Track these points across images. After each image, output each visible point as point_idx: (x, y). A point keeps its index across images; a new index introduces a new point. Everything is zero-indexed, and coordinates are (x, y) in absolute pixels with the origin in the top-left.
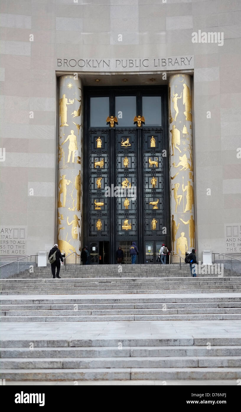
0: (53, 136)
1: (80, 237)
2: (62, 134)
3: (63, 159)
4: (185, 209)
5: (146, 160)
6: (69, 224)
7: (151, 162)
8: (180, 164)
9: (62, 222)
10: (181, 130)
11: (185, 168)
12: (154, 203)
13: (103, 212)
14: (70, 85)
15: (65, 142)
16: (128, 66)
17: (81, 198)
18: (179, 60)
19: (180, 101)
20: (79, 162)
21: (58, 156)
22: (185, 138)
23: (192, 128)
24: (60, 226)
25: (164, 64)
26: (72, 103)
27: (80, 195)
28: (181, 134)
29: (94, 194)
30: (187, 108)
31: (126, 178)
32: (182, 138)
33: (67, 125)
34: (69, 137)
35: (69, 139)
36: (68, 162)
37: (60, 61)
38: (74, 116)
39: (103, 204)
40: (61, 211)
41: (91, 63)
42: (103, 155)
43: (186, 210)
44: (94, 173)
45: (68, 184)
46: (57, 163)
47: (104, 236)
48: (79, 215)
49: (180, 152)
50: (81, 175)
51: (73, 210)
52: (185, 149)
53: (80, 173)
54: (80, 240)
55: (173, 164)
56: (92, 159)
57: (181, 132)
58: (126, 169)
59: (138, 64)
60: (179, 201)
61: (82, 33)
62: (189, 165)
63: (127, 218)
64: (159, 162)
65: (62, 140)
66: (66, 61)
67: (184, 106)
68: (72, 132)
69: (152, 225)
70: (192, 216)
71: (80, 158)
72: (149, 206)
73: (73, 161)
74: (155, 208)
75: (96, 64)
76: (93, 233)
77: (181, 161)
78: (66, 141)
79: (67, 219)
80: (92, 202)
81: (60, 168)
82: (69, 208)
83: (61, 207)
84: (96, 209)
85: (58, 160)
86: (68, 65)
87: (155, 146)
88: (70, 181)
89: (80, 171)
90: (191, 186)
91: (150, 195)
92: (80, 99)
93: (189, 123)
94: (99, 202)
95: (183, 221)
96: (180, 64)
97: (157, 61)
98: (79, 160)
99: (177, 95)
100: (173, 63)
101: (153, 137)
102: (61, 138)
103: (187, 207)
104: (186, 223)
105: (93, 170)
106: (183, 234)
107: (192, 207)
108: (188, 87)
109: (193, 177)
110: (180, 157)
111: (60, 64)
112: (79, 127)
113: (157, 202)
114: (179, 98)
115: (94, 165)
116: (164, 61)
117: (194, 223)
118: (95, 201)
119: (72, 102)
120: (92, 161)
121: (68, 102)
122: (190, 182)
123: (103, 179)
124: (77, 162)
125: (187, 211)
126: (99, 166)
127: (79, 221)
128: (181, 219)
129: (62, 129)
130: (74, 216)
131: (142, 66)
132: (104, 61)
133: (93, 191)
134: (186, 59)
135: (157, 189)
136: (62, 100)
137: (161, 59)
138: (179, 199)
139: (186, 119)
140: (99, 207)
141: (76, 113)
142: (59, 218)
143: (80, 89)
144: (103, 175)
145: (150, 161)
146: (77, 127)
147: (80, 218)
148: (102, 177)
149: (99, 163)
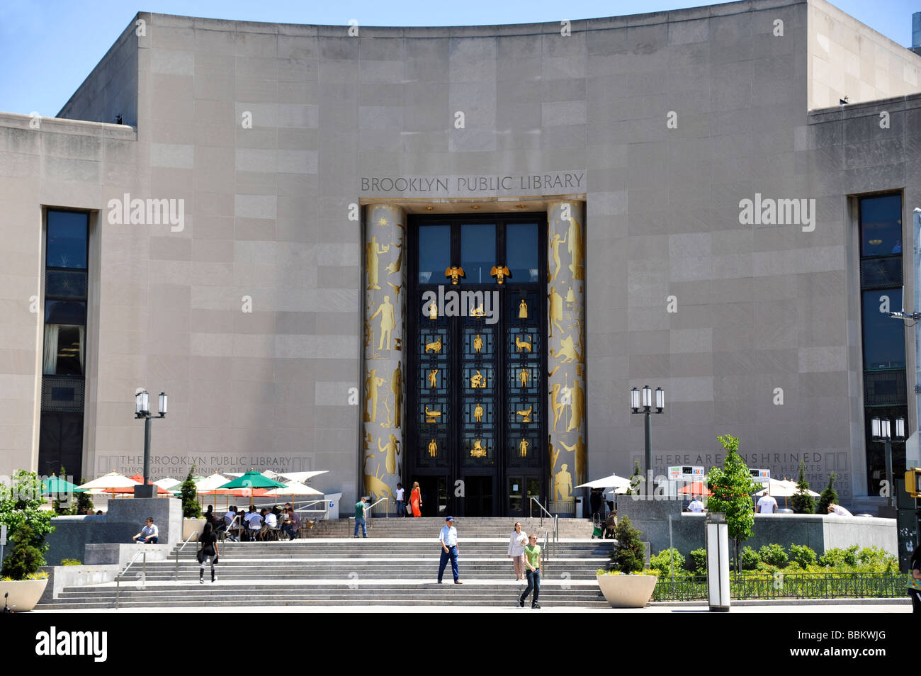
0: (355, 307)
1: (400, 470)
2: (370, 303)
3: (372, 343)
4: (569, 426)
5: (512, 340)
6: (382, 450)
7: (520, 345)
8: (562, 352)
9: (370, 445)
10: (564, 295)
11: (570, 359)
12: (524, 413)
13: (440, 427)
14: (383, 222)
15: (375, 315)
16: (478, 187)
17: (402, 405)
18: (562, 179)
19: (563, 247)
20: (398, 348)
21: (365, 338)
22: (570, 309)
23: (583, 290)
24: (368, 452)
25: (537, 185)
26: (386, 251)
27: (399, 401)
28: (565, 303)
29: (425, 396)
30: (574, 259)
31: (479, 370)
32: (565, 308)
33: (379, 288)
34: (382, 307)
35: (381, 311)
36: (379, 349)
37: (365, 181)
38: (390, 272)
39: (440, 414)
40: (370, 427)
41: (417, 185)
42: (440, 331)
43: (570, 428)
44: (425, 361)
45: (380, 385)
46: (363, 349)
47: (441, 466)
48: (398, 434)
49: (563, 332)
50: (401, 368)
51: (388, 426)
52: (571, 328)
53: (400, 366)
54: (400, 475)
55: (551, 352)
56: (423, 337)
57: (564, 300)
58: (479, 355)
59: (494, 185)
60: (559, 414)
61: (402, 133)
62: (577, 354)
63: (480, 438)
64: (532, 343)
65: (370, 312)
66: (375, 181)
67: (570, 255)
68: (386, 299)
69: (520, 450)
70: (580, 438)
71: (399, 341)
72: (516, 417)
73: (388, 348)
74: (526, 421)
75: (425, 186)
76: (423, 462)
77: (563, 347)
78: (377, 314)
79: (379, 442)
80: (422, 411)
81: (367, 357)
82: (382, 424)
83: (369, 421)
84: (428, 421)
85: (364, 344)
86: (380, 188)
87: (526, 317)
88: (382, 380)
89: (400, 362)
90: (579, 389)
91: (518, 399)
92: (399, 243)
93: (576, 283)
94: (433, 410)
95: (565, 446)
96: (564, 185)
97: (525, 180)
98: (399, 345)
99: (558, 236)
100: (552, 182)
101: (523, 301)
102: (369, 308)
103: (572, 424)
104: (569, 449)
105: (423, 357)
106: (565, 467)
107: (582, 424)
108: (577, 223)
109: (583, 373)
110: (562, 341)
111: (365, 187)
112: (398, 290)
113: (530, 411)
114: (562, 242)
115: (425, 348)
116: (537, 180)
117: (584, 448)
118: (427, 408)
119: (386, 249)
120: (422, 342)
121: (380, 250)
122: (578, 382)
123: (440, 371)
124: (394, 348)
125: (572, 430)
126: (434, 351)
127: (398, 445)
128: (562, 443)
129: (370, 293)
130: (390, 437)
131: (501, 188)
132: (438, 181)
133: (423, 392)
134: (573, 177)
135: (530, 388)
136: (370, 245)
137: (532, 175)
138: (559, 409)
139: (573, 277)
140: (433, 418)
141: (392, 267)
142: (367, 439)
143: (400, 225)
144: (440, 365)
145: (517, 342)
146: (395, 290)
147: (399, 438)
148: (440, 369)
149: (434, 346)
